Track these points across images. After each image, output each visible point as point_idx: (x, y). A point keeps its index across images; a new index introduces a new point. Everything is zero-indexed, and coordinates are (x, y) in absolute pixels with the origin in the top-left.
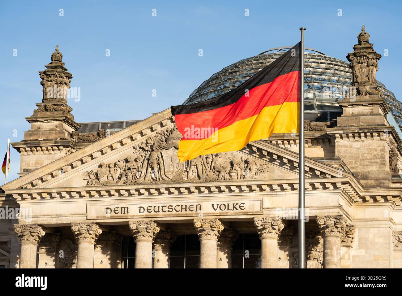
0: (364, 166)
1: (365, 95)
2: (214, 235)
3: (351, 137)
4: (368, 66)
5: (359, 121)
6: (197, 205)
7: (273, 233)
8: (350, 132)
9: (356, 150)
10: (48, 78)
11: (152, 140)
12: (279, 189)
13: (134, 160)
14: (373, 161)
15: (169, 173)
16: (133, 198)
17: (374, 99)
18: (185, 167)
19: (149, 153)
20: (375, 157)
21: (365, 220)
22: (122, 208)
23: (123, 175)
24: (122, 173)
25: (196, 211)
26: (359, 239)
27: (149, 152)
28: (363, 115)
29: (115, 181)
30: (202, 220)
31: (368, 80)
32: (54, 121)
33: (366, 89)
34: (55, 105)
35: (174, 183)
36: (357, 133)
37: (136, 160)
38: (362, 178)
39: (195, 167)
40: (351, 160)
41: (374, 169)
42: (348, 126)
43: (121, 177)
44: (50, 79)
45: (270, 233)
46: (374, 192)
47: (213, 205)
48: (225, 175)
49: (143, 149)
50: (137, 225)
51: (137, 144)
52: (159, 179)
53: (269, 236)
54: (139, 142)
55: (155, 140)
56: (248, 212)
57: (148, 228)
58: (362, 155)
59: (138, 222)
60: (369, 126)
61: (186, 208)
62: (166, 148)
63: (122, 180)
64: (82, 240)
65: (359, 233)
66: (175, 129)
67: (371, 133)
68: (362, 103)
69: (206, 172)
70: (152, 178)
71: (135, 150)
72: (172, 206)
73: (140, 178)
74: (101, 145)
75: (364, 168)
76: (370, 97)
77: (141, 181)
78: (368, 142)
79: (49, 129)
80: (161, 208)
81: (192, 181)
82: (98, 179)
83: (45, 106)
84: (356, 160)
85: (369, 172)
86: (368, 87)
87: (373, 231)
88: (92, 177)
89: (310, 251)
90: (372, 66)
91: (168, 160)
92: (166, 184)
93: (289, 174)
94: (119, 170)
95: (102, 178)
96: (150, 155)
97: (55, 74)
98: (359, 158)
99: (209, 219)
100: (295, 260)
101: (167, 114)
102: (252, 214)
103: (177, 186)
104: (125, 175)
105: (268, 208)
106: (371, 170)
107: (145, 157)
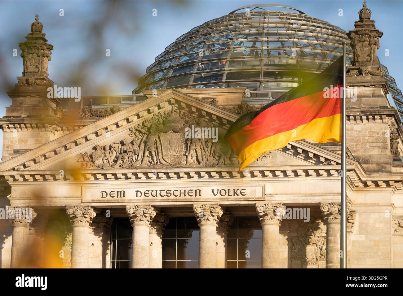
0: (365, 149)
1: (367, 76)
2: (214, 220)
3: (352, 119)
4: (370, 45)
5: (361, 102)
6: (197, 190)
7: (275, 220)
8: (352, 115)
9: (356, 133)
10: (29, 50)
11: (149, 122)
12: (282, 175)
13: (130, 143)
14: (374, 144)
15: (167, 157)
16: (130, 182)
17: (376, 80)
18: (184, 151)
19: (146, 136)
20: (377, 141)
21: (366, 205)
22: (118, 192)
23: (119, 158)
24: (118, 156)
25: (195, 196)
26: (359, 224)
27: (146, 134)
28: (365, 96)
29: (111, 164)
30: (202, 205)
31: (369, 59)
32: (37, 97)
33: (367, 69)
34: (37, 79)
35: (173, 168)
36: (358, 115)
37: (132, 143)
38: (363, 162)
39: (195, 151)
40: (352, 144)
41: (375, 152)
42: (349, 108)
43: (117, 160)
44: (30, 51)
45: (272, 219)
46: (376, 177)
47: (213, 190)
48: (226, 160)
49: (140, 132)
50: (135, 209)
51: (132, 126)
52: (157, 163)
53: (270, 222)
54: (135, 125)
55: (152, 122)
56: (249, 198)
57: (145, 213)
58: (363, 138)
59: (135, 206)
60: (371, 108)
61: (185, 193)
62: (165, 131)
63: (118, 163)
64: (77, 223)
65: (359, 218)
66: (173, 112)
67: (374, 116)
68: (363, 84)
69: (205, 157)
70: (149, 162)
71: (131, 132)
72: (170, 191)
73: (137, 161)
74: (97, 127)
75: (365, 152)
76: (372, 78)
77: (138, 164)
78: (370, 125)
79: (32, 105)
80: (158, 192)
81: (191, 166)
82: (93, 162)
83: (27, 80)
84: (357, 144)
85: (370, 156)
86: (370, 67)
87: (374, 216)
88: (87, 159)
89: (309, 236)
90: (375, 44)
91: (166, 143)
92: (165, 168)
93: (291, 160)
94: (114, 153)
95: (97, 161)
96: (147, 138)
97: (36, 46)
98: (360, 141)
99: (209, 205)
100: (294, 245)
101: (165, 96)
102: (253, 200)
103: (177, 170)
104: (122, 158)
105: (270, 194)
106: (372, 154)
107: (142, 140)
